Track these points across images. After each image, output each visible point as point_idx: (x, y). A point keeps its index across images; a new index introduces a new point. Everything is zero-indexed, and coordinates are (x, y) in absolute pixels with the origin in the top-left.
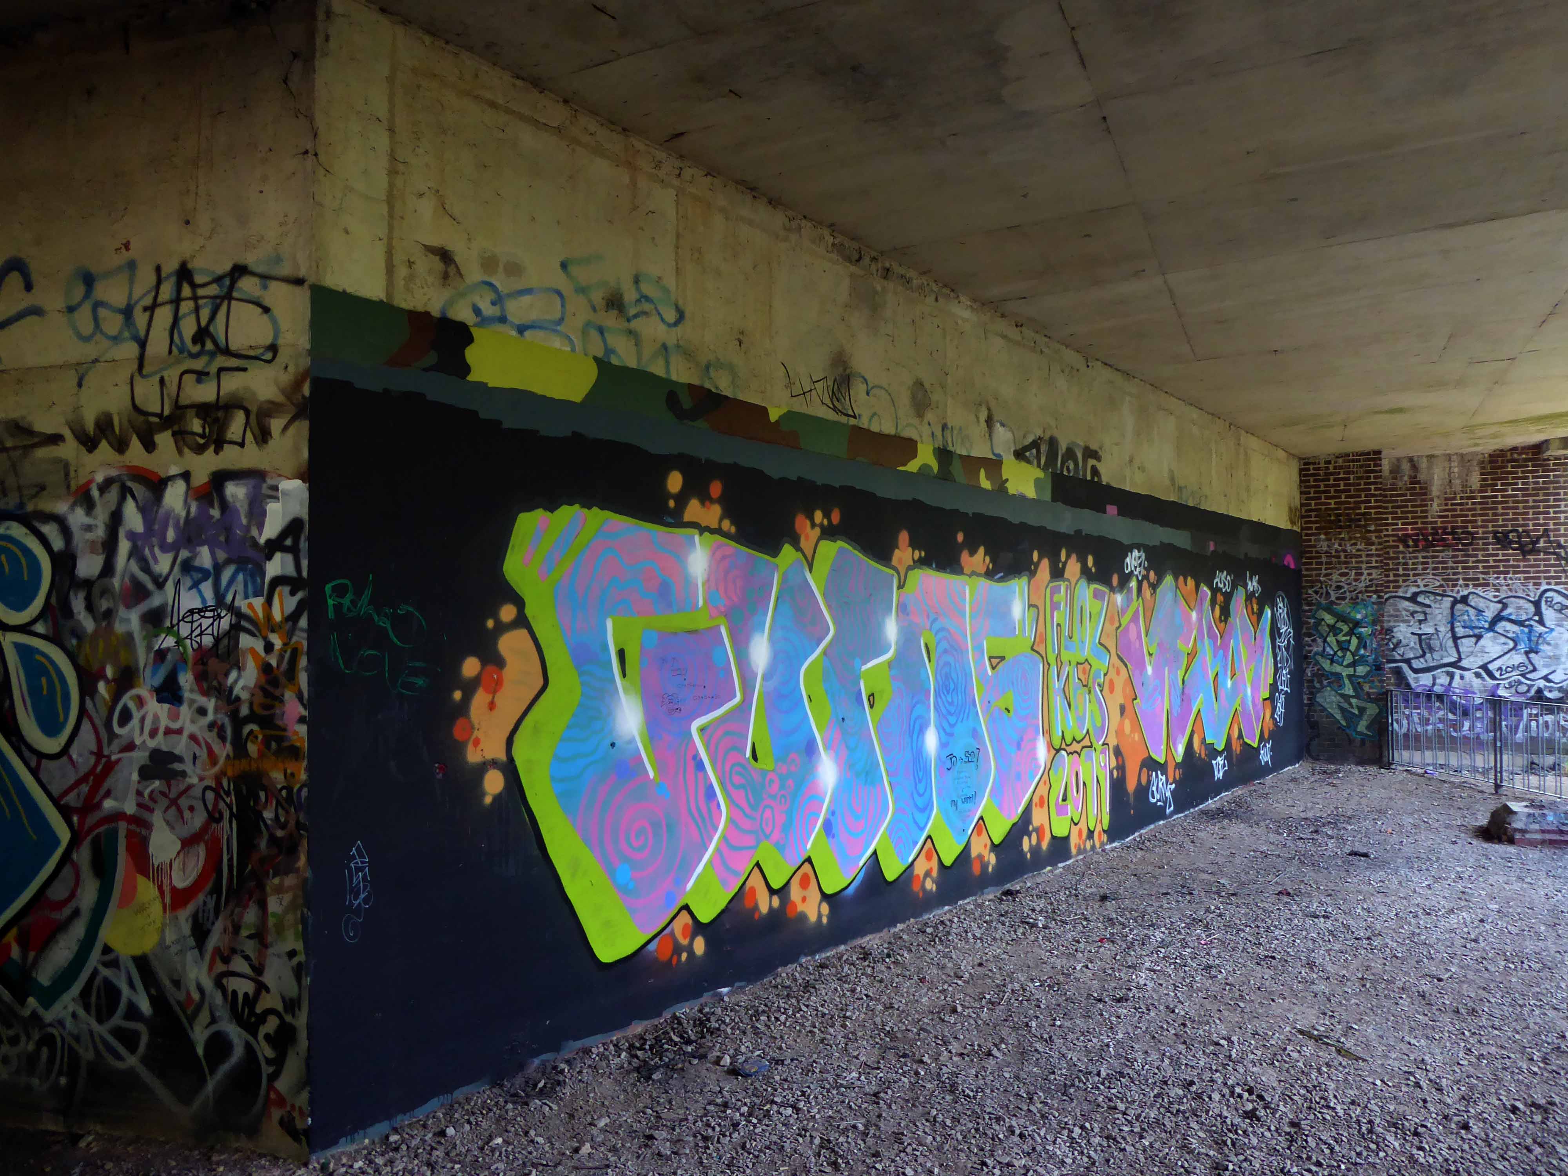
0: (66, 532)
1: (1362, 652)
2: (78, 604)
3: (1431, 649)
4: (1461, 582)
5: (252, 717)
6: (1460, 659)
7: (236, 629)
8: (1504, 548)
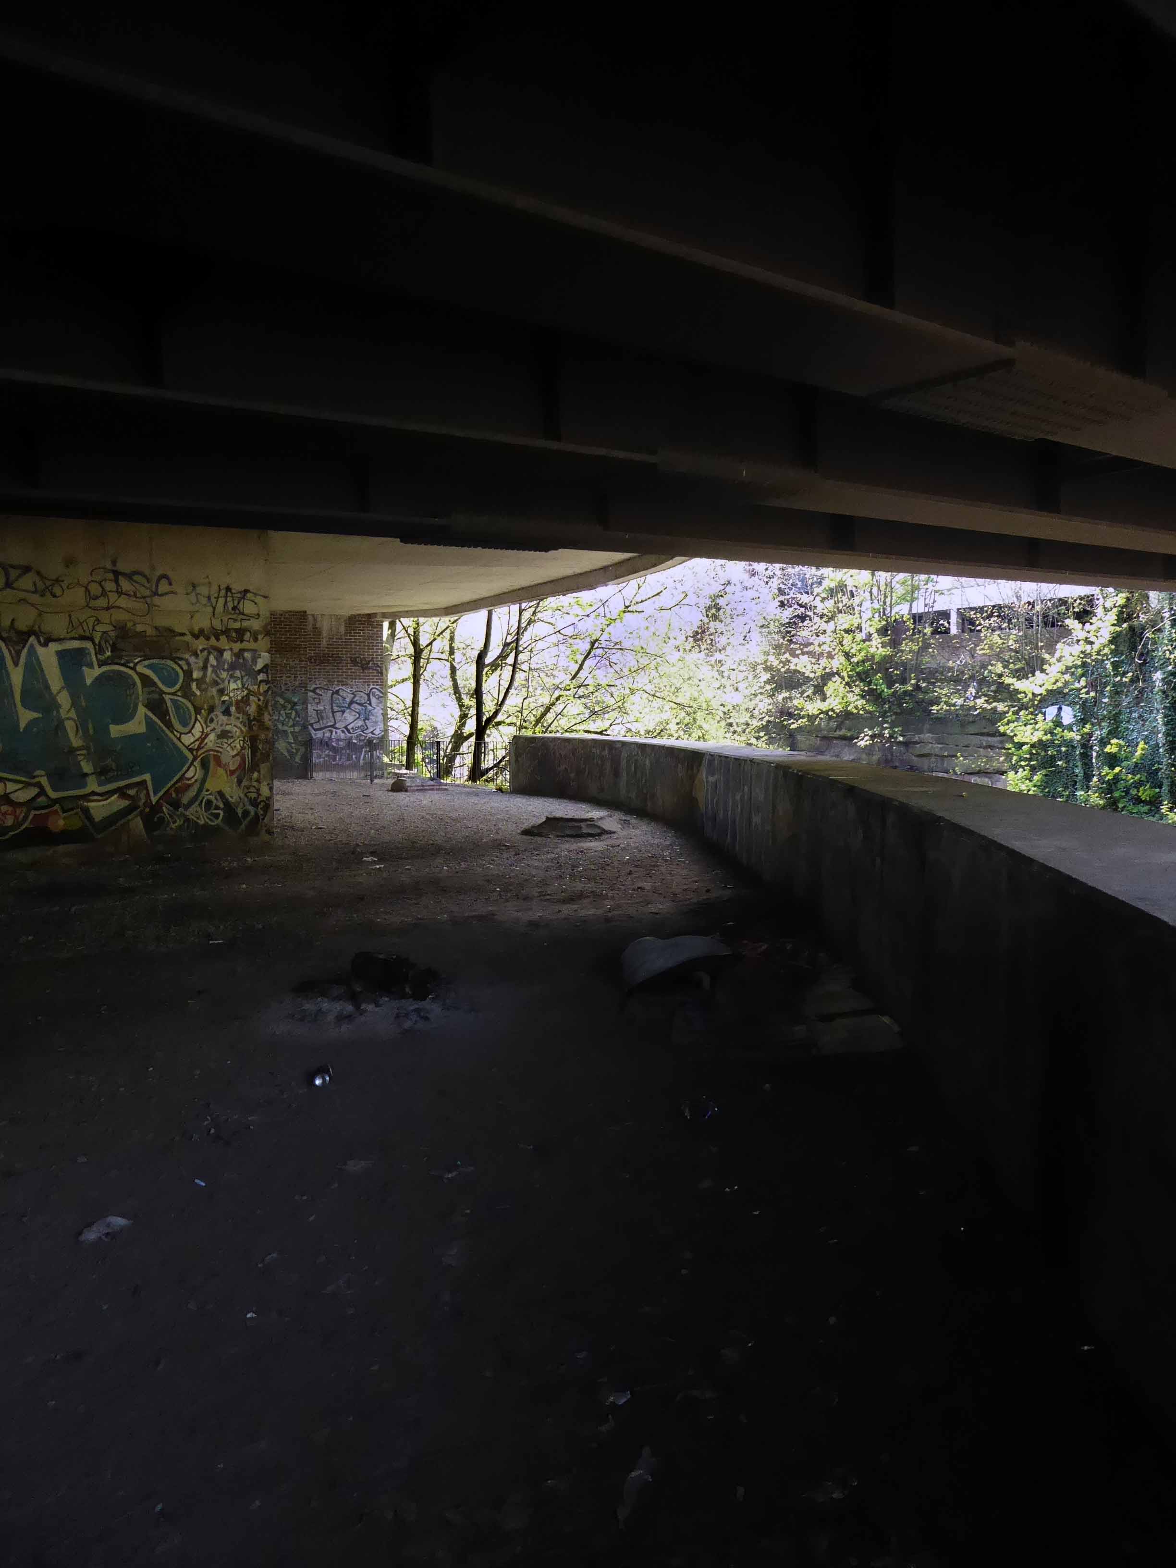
0: (189, 664)
1: (297, 719)
2: (194, 686)
3: (322, 718)
4: (336, 683)
5: (254, 719)
6: (335, 723)
7: (248, 695)
8: (355, 666)
